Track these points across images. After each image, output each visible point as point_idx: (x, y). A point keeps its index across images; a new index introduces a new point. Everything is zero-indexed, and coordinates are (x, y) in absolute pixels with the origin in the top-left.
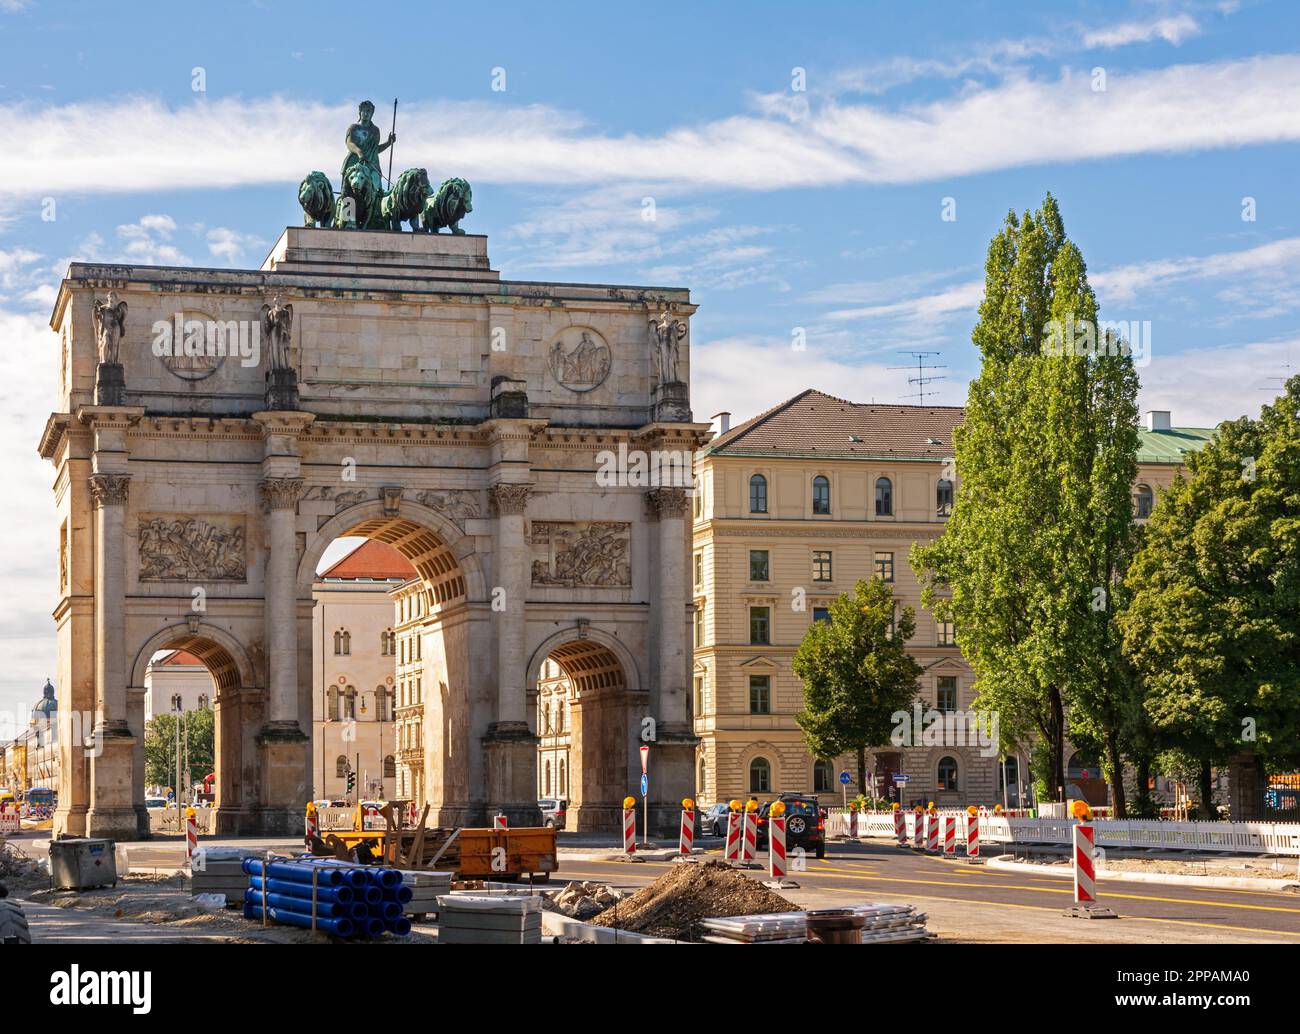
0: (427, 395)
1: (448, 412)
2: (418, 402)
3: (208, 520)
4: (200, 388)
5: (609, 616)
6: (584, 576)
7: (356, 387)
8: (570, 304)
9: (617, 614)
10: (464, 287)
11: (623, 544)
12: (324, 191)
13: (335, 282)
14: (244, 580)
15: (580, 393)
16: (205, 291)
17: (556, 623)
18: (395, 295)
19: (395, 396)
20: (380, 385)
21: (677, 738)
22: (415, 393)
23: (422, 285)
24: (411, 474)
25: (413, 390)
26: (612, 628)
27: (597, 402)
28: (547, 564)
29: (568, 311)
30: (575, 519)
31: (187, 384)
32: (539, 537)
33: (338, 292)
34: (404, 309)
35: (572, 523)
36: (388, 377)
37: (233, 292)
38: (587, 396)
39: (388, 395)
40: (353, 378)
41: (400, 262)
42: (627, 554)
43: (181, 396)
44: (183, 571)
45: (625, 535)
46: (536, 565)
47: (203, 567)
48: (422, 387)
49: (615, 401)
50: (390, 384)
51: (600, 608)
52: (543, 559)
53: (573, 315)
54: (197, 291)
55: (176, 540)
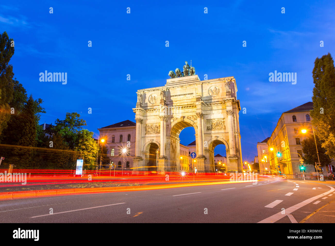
0: (188, 101)
1: (191, 103)
2: (186, 102)
3: (155, 124)
4: (154, 105)
5: (221, 135)
6: (216, 128)
7: (176, 101)
8: (211, 82)
9: (223, 135)
10: (194, 83)
11: (224, 122)
12: (172, 73)
13: (173, 86)
14: (160, 133)
15: (214, 97)
16: (154, 90)
17: (211, 137)
18: (182, 86)
19: (183, 102)
20: (180, 100)
21: (232, 158)
22: (186, 101)
23: (187, 84)
24: (185, 114)
25: (186, 100)
26: (222, 137)
27: (217, 98)
28: (210, 127)
29: (211, 84)
30: (214, 118)
31: (152, 104)
32: (208, 122)
33: (173, 87)
34: (184, 88)
35: (214, 119)
36: (181, 99)
37: (158, 90)
38: (215, 97)
39: (181, 102)
40: (176, 100)
41: (183, 81)
42: (225, 124)
43: (151, 106)
44: (151, 133)
45: (224, 120)
46: (208, 127)
47: (154, 132)
48: (187, 100)
49: (220, 97)
50: (182, 100)
51: (219, 134)
52: (209, 126)
53: (212, 84)
54: (153, 91)
55: (150, 128)
